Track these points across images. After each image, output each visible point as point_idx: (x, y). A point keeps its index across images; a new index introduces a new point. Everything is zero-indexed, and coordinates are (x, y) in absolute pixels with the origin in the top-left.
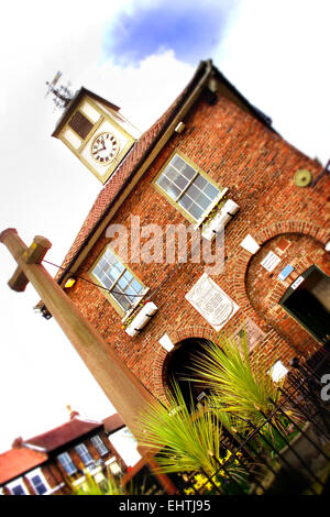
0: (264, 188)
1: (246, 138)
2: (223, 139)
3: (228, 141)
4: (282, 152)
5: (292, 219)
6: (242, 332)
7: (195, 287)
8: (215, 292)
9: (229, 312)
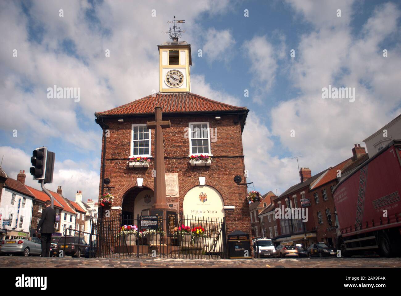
0: (223, 169)
1: (234, 147)
2: (227, 138)
3: (228, 141)
4: (240, 164)
5: (223, 187)
6: (172, 205)
7: (170, 175)
8: (175, 183)
9: (174, 195)
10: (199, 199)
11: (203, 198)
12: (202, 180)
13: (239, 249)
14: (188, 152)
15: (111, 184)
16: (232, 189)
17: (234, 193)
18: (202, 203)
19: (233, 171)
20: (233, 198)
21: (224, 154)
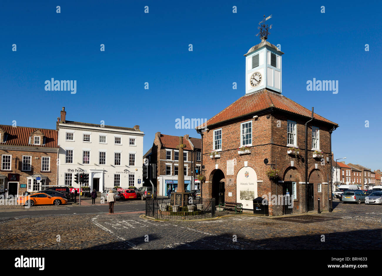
0: (258, 154)
3: (262, 133)
4: (268, 150)
5: (257, 167)
6: (231, 180)
7: (230, 161)
8: (232, 166)
9: (232, 173)
10: (244, 175)
11: (247, 175)
12: (246, 163)
13: (258, 209)
14: (239, 145)
15: (205, 169)
16: (262, 169)
17: (263, 171)
18: (246, 178)
19: (263, 156)
20: (263, 175)
21: (259, 144)
